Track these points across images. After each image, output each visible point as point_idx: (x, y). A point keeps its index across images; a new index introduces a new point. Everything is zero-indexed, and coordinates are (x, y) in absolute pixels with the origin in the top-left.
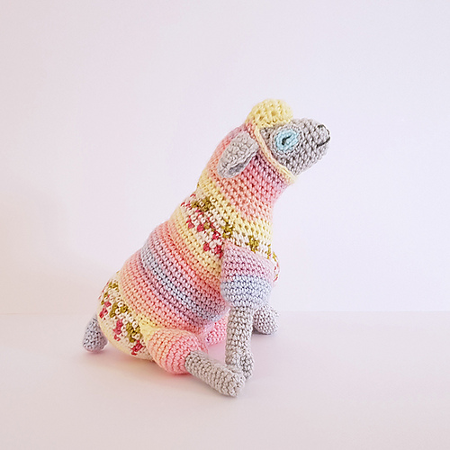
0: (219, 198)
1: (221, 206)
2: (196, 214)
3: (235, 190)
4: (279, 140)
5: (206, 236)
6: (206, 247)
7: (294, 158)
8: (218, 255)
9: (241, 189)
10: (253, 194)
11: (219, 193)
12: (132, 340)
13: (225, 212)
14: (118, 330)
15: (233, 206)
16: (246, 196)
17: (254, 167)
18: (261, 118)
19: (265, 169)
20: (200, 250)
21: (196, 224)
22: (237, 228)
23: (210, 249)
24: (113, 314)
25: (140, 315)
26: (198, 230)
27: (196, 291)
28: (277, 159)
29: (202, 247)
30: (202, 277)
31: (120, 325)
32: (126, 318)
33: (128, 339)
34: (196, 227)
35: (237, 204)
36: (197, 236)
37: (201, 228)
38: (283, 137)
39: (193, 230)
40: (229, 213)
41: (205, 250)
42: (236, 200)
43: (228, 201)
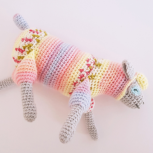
0: (104, 69)
1: (101, 71)
3: (109, 75)
5: (86, 69)
6: (81, 71)
7: (129, 96)
8: (80, 77)
9: (110, 78)
10: (109, 83)
11: (106, 69)
12: (25, 48)
14: (27, 40)
15: (102, 76)
16: (108, 81)
17: (121, 81)
19: (122, 85)
20: (79, 68)
21: (89, 63)
22: (94, 81)
23: (81, 72)
25: (38, 49)
26: (87, 65)
27: (59, 72)
28: (127, 89)
29: (81, 69)
31: (30, 40)
32: (34, 42)
33: (24, 45)
34: (88, 63)
36: (85, 64)
37: (89, 65)
39: (86, 62)
40: (99, 75)
41: (80, 70)
42: (106, 77)
43: (104, 73)
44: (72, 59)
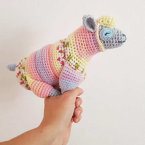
0: (72, 44)
1: (71, 47)
2: (62, 46)
3: (79, 44)
4: (105, 33)
5: (61, 56)
6: (59, 59)
7: (107, 42)
8: (62, 64)
9: (82, 44)
10: (85, 48)
11: (73, 42)
13: (72, 51)
14: (18, 74)
15: (76, 50)
16: (82, 48)
17: (90, 38)
18: (102, 21)
19: (94, 41)
20: (56, 59)
21: (60, 49)
22: (73, 58)
23: (60, 60)
24: (19, 68)
28: (100, 40)
29: (57, 58)
30: (52, 69)
31: (20, 73)
32: (23, 72)
34: (59, 50)
35: (78, 49)
36: (57, 53)
37: (61, 52)
38: (107, 32)
39: (58, 51)
42: (78, 48)
43: (75, 47)
44: (48, 57)
